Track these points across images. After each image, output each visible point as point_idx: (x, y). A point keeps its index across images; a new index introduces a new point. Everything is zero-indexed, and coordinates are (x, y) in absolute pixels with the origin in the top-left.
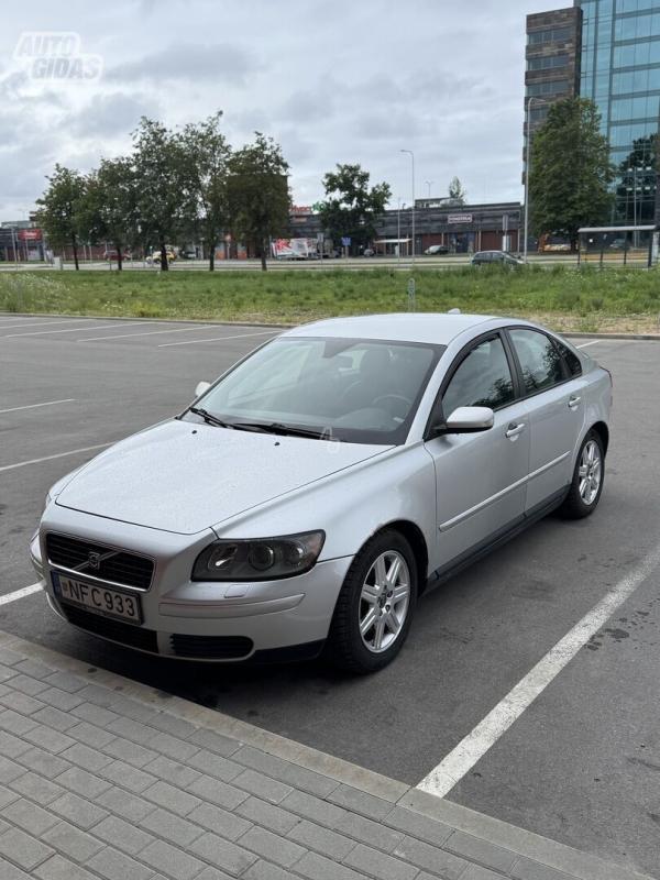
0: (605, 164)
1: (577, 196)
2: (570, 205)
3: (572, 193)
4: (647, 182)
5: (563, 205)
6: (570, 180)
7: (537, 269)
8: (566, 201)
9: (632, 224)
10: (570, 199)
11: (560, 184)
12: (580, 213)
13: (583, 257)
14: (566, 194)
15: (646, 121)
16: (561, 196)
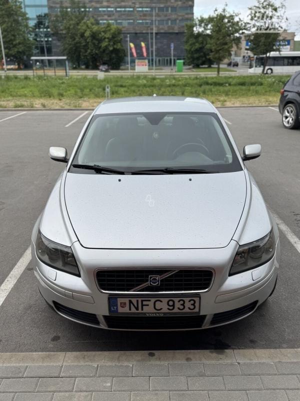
0: (27, 26)
1: (17, 42)
2: (15, 46)
3: (15, 40)
4: (46, 36)
5: (11, 46)
6: (12, 33)
7: (16, 77)
8: (12, 44)
9: (45, 56)
10: (14, 43)
11: (8, 35)
12: (20, 50)
13: (35, 71)
14: (11, 40)
15: (42, 6)
16: (9, 41)
